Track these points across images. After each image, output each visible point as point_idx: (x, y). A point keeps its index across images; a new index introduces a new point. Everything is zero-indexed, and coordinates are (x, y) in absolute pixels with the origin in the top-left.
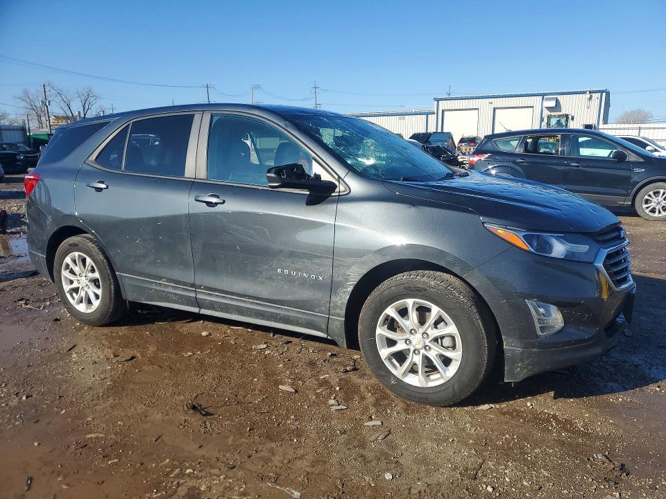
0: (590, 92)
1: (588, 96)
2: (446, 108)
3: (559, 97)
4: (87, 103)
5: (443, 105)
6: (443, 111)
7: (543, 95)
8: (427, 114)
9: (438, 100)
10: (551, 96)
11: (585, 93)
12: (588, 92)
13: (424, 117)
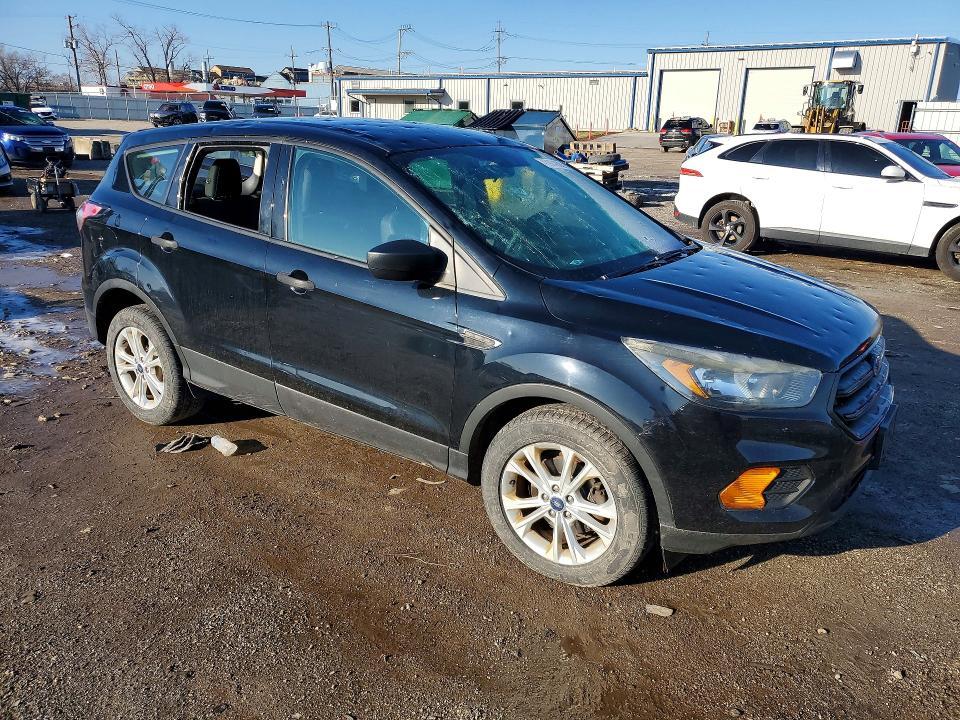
0: (919, 42)
1: (914, 49)
2: (666, 68)
3: (862, 50)
4: (171, 48)
5: (663, 61)
6: (661, 72)
7: (834, 46)
8: (636, 76)
9: (654, 53)
10: (846, 49)
11: (908, 42)
12: (914, 43)
13: (631, 80)
